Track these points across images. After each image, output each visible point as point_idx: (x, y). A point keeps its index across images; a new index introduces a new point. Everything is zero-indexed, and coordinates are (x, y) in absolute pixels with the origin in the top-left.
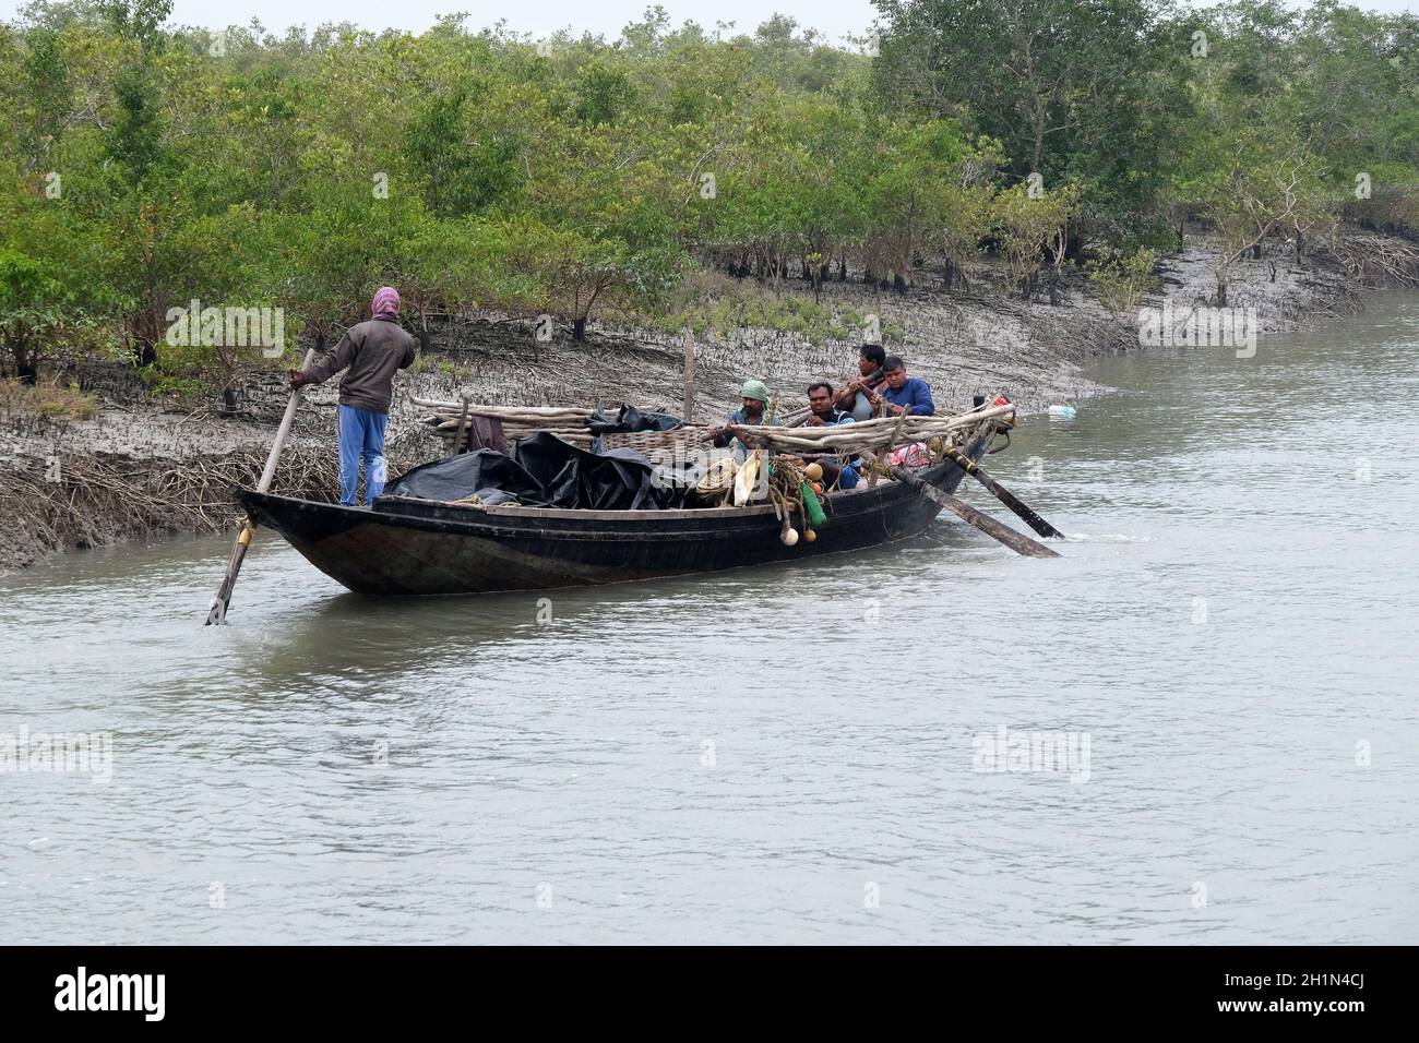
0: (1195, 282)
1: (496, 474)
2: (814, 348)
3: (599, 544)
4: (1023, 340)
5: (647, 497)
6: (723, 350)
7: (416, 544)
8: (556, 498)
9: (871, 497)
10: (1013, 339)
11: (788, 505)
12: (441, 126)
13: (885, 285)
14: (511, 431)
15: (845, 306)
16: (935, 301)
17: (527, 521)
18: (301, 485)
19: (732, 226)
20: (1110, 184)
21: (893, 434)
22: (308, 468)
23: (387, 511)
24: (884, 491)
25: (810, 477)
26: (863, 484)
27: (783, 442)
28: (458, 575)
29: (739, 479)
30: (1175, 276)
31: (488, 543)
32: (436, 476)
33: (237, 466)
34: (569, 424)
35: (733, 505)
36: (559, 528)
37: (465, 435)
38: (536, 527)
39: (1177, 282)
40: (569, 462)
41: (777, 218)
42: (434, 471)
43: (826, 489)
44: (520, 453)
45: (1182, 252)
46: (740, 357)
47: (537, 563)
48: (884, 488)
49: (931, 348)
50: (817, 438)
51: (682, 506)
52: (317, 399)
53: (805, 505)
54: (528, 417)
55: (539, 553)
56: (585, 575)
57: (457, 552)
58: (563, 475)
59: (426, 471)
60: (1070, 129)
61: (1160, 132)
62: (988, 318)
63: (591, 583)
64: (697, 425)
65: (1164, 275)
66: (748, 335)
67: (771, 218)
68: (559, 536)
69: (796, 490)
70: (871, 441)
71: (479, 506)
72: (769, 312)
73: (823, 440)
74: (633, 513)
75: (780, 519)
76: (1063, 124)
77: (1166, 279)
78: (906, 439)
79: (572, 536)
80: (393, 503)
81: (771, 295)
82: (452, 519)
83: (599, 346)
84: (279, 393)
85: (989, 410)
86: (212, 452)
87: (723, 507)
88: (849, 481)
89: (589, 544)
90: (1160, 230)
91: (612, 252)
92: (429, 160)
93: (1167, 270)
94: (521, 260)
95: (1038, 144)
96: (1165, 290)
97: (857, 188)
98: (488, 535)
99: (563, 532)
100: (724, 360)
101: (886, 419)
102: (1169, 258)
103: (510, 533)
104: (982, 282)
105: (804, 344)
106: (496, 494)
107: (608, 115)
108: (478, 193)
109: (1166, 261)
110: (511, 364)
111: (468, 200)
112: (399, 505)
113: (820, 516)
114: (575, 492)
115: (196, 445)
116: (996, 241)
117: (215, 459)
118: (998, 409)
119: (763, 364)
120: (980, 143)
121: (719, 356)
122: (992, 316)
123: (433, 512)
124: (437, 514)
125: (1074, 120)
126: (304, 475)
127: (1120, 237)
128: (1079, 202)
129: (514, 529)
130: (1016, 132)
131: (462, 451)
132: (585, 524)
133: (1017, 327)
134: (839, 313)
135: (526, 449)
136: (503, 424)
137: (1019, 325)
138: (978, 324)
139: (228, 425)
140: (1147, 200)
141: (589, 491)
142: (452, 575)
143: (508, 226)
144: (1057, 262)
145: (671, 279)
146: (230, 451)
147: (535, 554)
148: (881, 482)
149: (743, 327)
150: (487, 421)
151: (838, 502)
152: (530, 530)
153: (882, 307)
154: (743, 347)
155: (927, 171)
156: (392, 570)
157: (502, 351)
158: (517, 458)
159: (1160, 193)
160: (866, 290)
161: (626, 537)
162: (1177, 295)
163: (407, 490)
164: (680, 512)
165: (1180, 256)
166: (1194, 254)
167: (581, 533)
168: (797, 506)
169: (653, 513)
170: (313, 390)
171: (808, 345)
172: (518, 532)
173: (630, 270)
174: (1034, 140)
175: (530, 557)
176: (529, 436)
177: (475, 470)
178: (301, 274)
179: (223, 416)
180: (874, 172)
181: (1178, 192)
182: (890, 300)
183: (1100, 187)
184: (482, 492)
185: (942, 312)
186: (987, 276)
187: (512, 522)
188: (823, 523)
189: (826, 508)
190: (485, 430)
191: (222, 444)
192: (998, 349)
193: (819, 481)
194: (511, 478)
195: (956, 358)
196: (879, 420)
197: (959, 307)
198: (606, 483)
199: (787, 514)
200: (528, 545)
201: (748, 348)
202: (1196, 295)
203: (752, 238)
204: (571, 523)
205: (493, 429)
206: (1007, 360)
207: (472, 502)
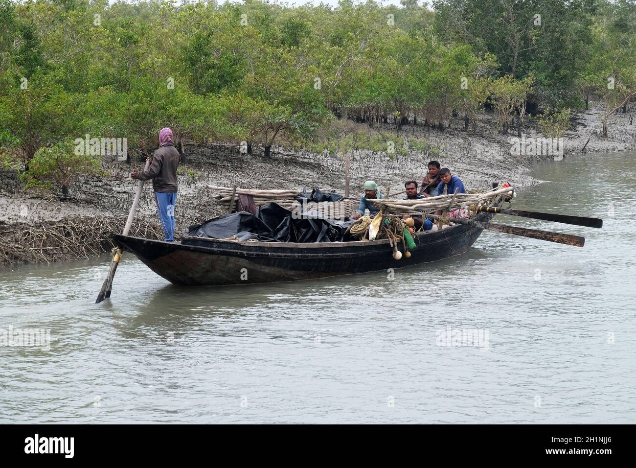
0: (593, 124)
1: (249, 224)
2: (391, 160)
3: (299, 260)
4: (501, 155)
5: (325, 236)
6: (343, 162)
7: (205, 261)
8: (279, 236)
9: (440, 235)
10: (496, 154)
11: (396, 239)
12: (200, 47)
13: (434, 127)
14: (258, 202)
15: (412, 138)
16: (458, 136)
17: (261, 249)
18: (98, 237)
19: (357, 98)
20: (551, 77)
21: (450, 203)
22: (103, 228)
23: (188, 244)
24: (446, 232)
25: (408, 225)
26: (435, 228)
27: (393, 207)
28: (227, 276)
29: (371, 226)
30: (583, 122)
31: (242, 260)
32: (217, 225)
33: (64, 227)
34: (288, 198)
35: (368, 239)
36: (278, 252)
37: (235, 204)
38: (267, 252)
39: (583, 125)
40: (285, 218)
41: (379, 94)
42: (217, 222)
43: (416, 231)
44: (261, 213)
45: (587, 110)
46: (351, 165)
47: (267, 270)
48: (446, 230)
49: (453, 159)
50: (411, 205)
51: (342, 240)
52: (119, 189)
53: (405, 239)
54: (267, 195)
55: (268, 265)
56: (292, 275)
57: (226, 265)
58: (282, 224)
59: (213, 223)
60: (532, 49)
61: (576, 51)
62: (484, 144)
63: (295, 280)
64: (351, 199)
65: (578, 121)
66: (357, 154)
67: (376, 94)
68: (278, 256)
69: (401, 231)
70: (439, 206)
71: (237, 241)
72: (372, 141)
73: (414, 206)
74: (317, 244)
75: (392, 246)
76: (528, 47)
77: (578, 123)
78: (457, 205)
79: (285, 256)
80: (192, 240)
81: (375, 133)
82: (223, 248)
83: (277, 160)
84: (99, 186)
85: (500, 190)
86: (50, 220)
87: (363, 241)
88: (428, 227)
89: (294, 260)
90: (576, 99)
91: (284, 112)
92: (194, 65)
93: (579, 119)
94: (238, 116)
95: (516, 57)
96: (577, 129)
97: (420, 79)
98: (242, 256)
99: (280, 254)
100: (343, 166)
101: (447, 195)
102: (581, 112)
103: (253, 255)
104: (486, 125)
105: (386, 158)
106: (247, 234)
107: (296, 43)
108: (218, 82)
109: (579, 114)
110: (227, 170)
111: (214, 86)
112: (195, 241)
113: (413, 244)
114: (288, 233)
115: (42, 216)
116: (492, 105)
117: (52, 223)
118: (504, 189)
119: (363, 168)
120: (486, 57)
121: (341, 165)
122: (486, 143)
123: (213, 245)
124: (215, 245)
125: (533, 45)
126: (100, 232)
127: (556, 102)
128: (532, 86)
129: (255, 253)
130: (505, 51)
131: (233, 212)
132: (292, 250)
133: (498, 149)
134: (408, 142)
135: (264, 211)
136: (254, 198)
137: (499, 147)
138: (479, 147)
139: (63, 205)
140: (570, 85)
141: (296, 233)
142: (223, 276)
143: (232, 99)
144: (521, 116)
145: (313, 126)
146: (60, 219)
147: (266, 265)
148: (445, 226)
149: (356, 149)
150: (246, 197)
151: (423, 238)
152: (264, 253)
153: (430, 138)
154: (354, 160)
155: (454, 70)
156: (192, 274)
157: (225, 163)
158: (259, 216)
159: (576, 81)
160: (424, 130)
161: (313, 256)
162: (583, 131)
163: (202, 232)
164: (341, 243)
165: (587, 112)
166: (594, 111)
167: (289, 254)
168: (401, 239)
169: (328, 244)
170: (118, 184)
171: (388, 158)
172: (256, 255)
173: (292, 122)
174: (513, 55)
175: (263, 267)
176: (266, 204)
177: (237, 222)
178: (117, 123)
179: (62, 200)
180: (429, 71)
181: (583, 80)
182: (435, 135)
183: (546, 78)
184: (240, 234)
185: (461, 141)
186: (489, 122)
187: (254, 249)
188: (414, 248)
189: (416, 241)
190: (245, 202)
191: (57, 215)
192: (488, 160)
193: (413, 227)
194: (256, 226)
195: (464, 165)
196: (443, 196)
197: (469, 138)
198: (304, 229)
199: (396, 244)
200: (262, 261)
201: (356, 160)
202: (592, 131)
203: (366, 104)
204: (284, 250)
205: (249, 201)
206: (491, 166)
207: (233, 239)
